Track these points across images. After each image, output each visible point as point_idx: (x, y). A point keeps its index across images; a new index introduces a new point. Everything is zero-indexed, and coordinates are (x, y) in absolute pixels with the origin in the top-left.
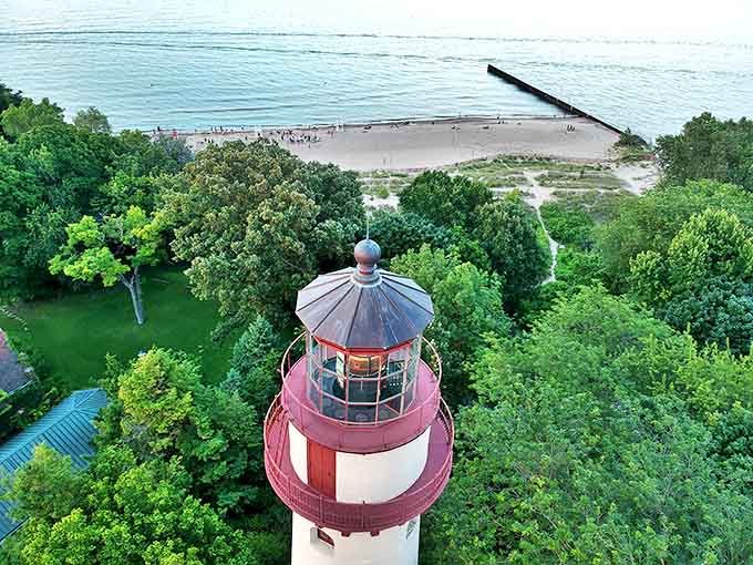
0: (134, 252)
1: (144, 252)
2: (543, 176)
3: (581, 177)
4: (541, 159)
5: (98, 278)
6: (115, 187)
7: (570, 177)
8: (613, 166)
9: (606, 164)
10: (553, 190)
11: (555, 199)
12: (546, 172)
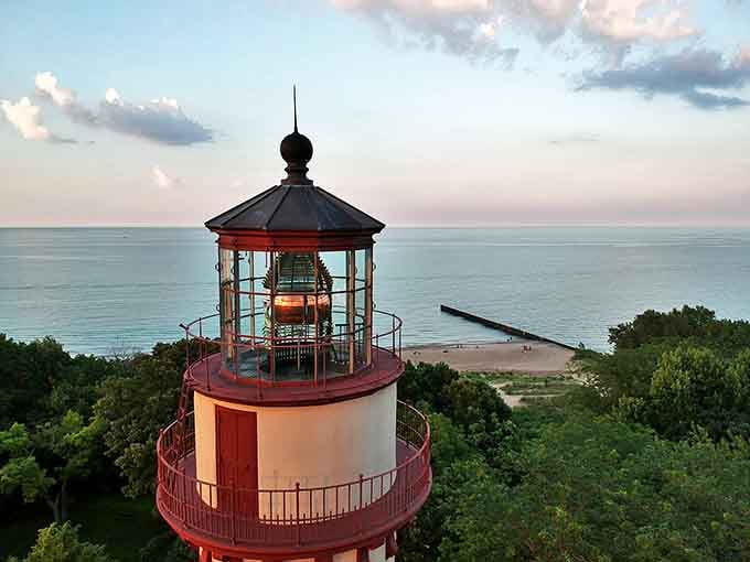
0: (65, 463)
1: (76, 461)
2: (508, 386)
3: (546, 386)
4: (502, 374)
5: (18, 490)
6: (56, 397)
7: (535, 387)
8: (575, 376)
9: (567, 375)
10: (521, 396)
11: (525, 405)
12: (511, 383)
